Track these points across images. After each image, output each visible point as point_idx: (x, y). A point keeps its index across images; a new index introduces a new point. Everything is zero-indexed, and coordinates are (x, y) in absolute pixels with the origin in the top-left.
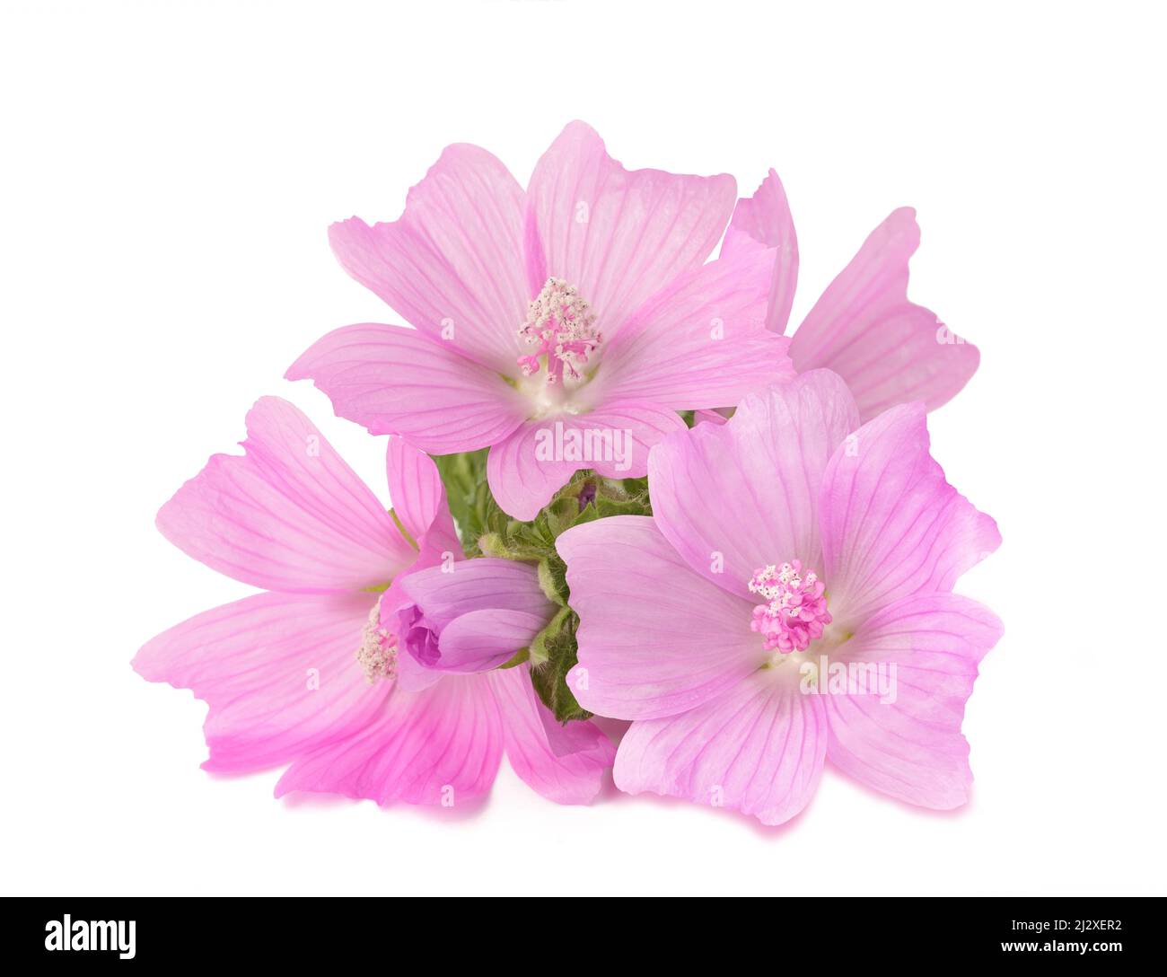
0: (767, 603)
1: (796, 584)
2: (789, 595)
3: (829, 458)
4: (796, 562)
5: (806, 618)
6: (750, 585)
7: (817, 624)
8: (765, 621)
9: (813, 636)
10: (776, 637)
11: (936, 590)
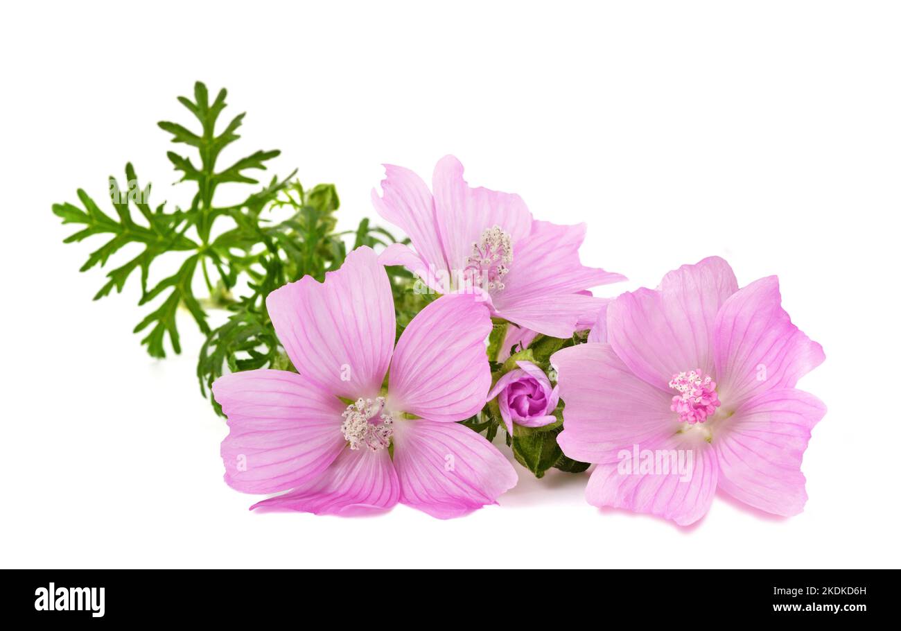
0: (680, 394)
1: (698, 383)
2: (694, 390)
3: (719, 309)
4: (699, 370)
5: (704, 403)
6: (670, 384)
7: (712, 407)
8: (679, 405)
9: (709, 413)
10: (686, 415)
11: (786, 387)
